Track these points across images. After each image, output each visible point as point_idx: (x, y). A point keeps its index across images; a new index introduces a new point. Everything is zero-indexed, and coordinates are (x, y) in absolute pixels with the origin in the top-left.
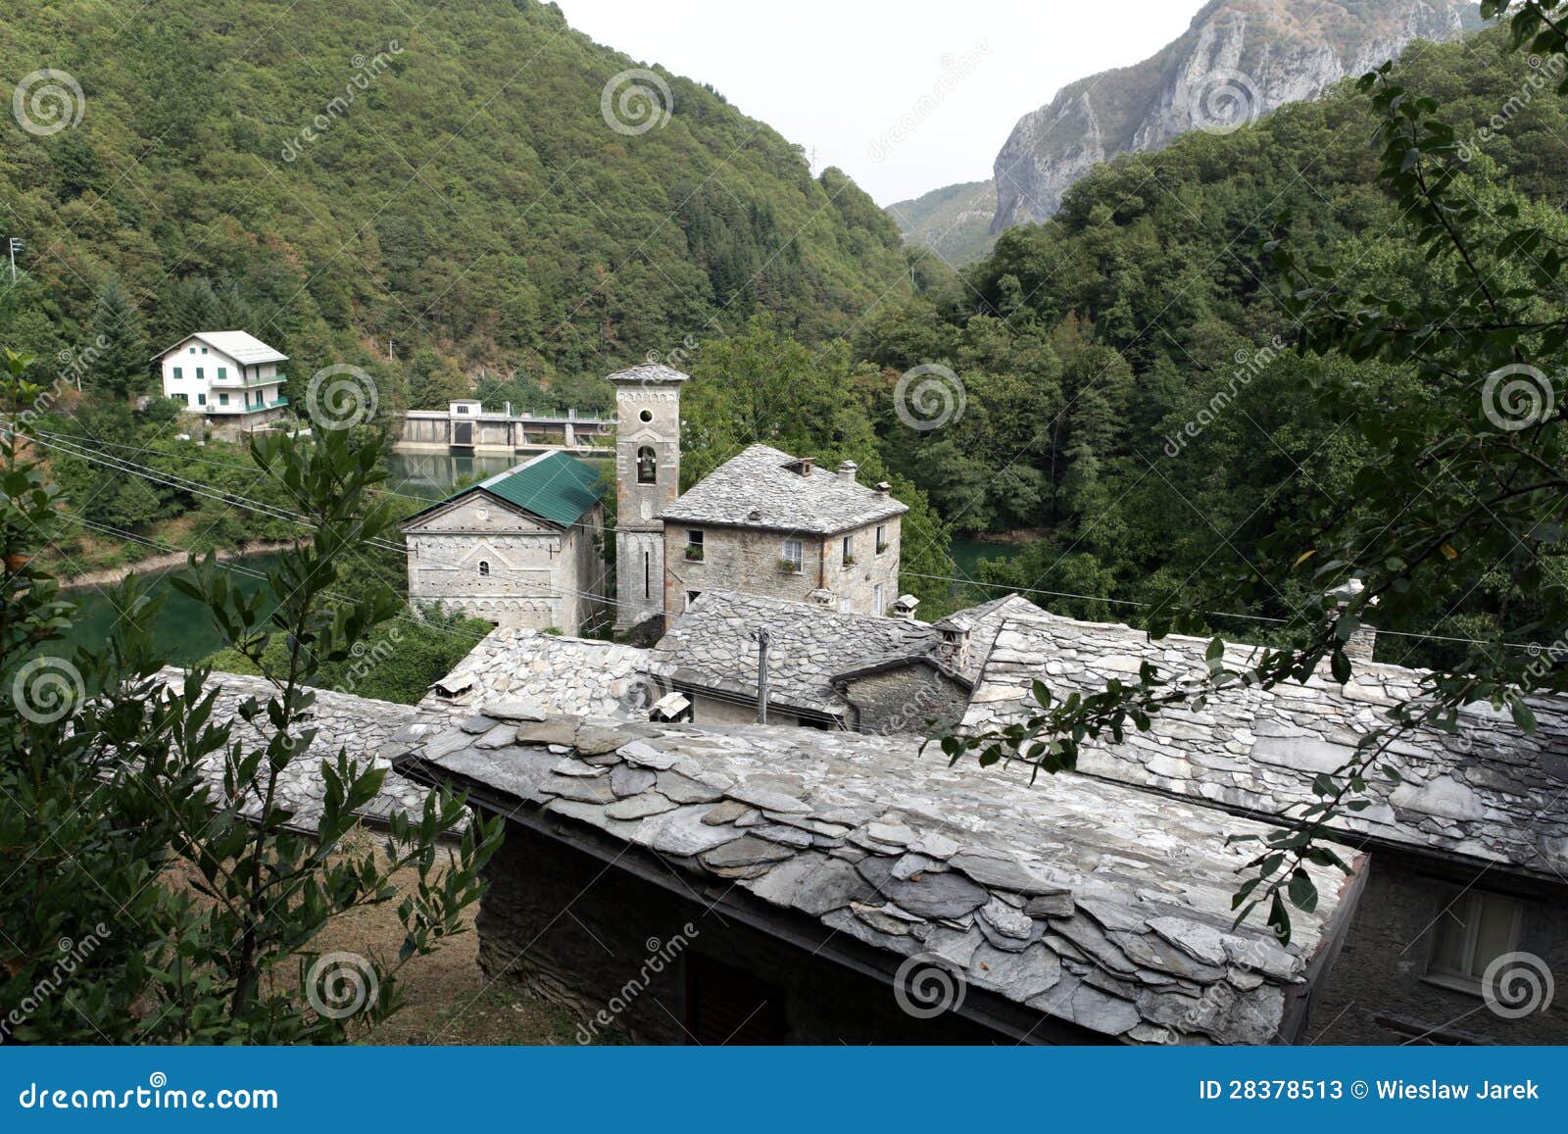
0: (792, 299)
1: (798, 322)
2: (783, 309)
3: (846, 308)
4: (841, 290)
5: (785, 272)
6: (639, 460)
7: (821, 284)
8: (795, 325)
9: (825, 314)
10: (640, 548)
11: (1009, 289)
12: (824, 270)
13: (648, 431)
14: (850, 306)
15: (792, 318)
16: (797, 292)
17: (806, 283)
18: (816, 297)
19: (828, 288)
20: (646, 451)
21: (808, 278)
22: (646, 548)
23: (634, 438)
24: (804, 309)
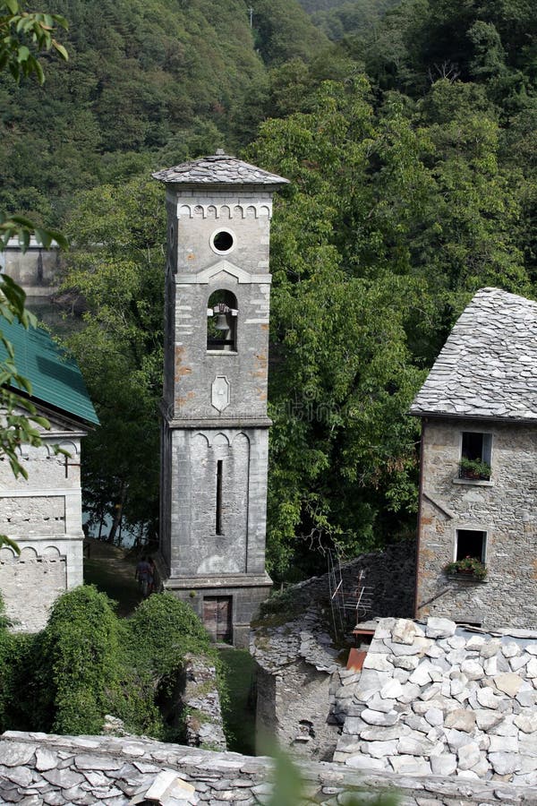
0: (92, 53)
1: (100, 87)
2: (79, 68)
3: (170, 66)
4: (162, 41)
5: (80, 14)
6: (210, 312)
7: (132, 30)
8: (96, 92)
9: (141, 74)
10: (210, 454)
11: (484, 42)
12: (135, 11)
13: (227, 266)
14: (177, 64)
15: (93, 82)
16: (96, 41)
17: (111, 29)
18: (126, 50)
19: (142, 37)
20: (225, 298)
21: (114, 23)
22: (220, 455)
23: (204, 277)
24: (111, 68)
